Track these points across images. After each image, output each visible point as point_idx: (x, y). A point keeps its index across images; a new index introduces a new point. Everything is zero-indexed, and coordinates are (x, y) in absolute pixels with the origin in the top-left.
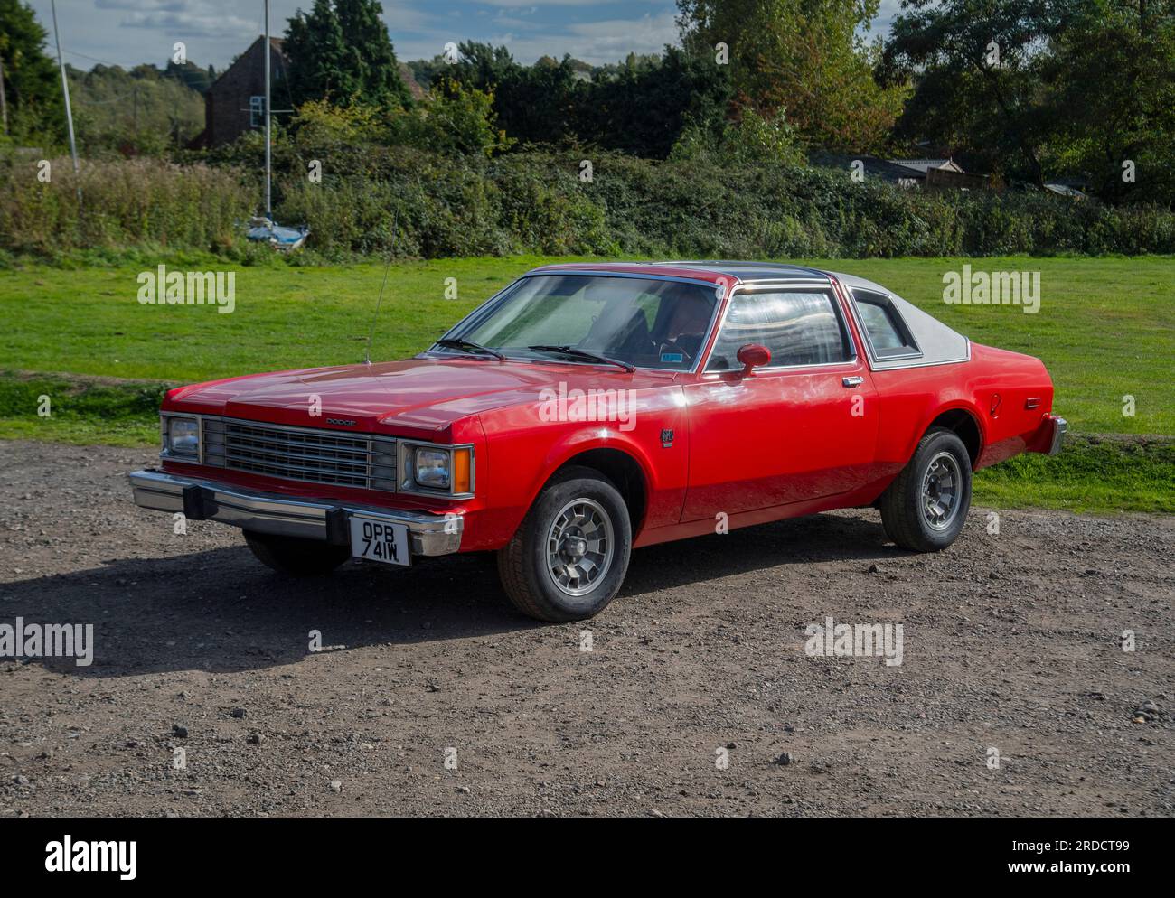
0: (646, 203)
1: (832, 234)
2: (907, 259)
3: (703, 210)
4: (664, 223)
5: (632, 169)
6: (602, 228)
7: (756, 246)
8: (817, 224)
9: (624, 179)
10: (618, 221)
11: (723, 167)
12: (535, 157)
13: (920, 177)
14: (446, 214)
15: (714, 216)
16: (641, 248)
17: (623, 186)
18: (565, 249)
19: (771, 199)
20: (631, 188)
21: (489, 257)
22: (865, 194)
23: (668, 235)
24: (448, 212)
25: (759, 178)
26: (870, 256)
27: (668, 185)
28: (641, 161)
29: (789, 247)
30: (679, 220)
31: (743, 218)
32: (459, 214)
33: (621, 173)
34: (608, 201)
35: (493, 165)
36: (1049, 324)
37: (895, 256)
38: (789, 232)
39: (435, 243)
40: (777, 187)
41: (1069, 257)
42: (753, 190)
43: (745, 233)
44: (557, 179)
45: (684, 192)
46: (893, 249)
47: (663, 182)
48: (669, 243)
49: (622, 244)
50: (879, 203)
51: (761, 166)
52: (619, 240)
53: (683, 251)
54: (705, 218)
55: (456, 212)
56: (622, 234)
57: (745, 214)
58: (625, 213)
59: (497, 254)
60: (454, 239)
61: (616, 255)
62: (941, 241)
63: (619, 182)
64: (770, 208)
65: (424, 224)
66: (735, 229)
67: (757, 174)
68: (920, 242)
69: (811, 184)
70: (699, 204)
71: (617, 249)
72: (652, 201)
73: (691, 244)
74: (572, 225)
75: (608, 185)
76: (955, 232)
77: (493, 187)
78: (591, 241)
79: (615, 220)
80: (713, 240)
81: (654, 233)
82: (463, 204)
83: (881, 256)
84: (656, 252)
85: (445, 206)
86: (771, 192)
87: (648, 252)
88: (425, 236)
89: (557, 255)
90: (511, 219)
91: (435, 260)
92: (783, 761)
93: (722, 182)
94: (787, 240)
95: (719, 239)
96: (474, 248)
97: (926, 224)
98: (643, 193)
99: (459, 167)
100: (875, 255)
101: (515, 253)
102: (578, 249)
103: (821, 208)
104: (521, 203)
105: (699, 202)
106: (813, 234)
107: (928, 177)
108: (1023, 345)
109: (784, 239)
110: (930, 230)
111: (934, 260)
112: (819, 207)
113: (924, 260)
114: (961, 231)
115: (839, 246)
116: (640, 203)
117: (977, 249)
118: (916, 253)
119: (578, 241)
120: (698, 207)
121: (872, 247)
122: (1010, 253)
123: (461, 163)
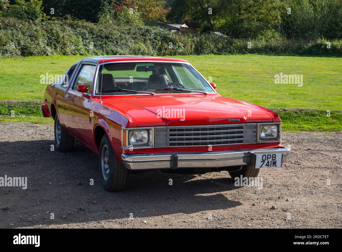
0: (94, 38)
1: (154, 48)
2: (177, 56)
3: (113, 40)
4: (101, 45)
5: (88, 26)
6: (81, 46)
7: (130, 52)
8: (149, 45)
9: (87, 30)
10: (86, 44)
11: (117, 26)
12: (56, 22)
13: (178, 30)
14: (29, 41)
15: (117, 42)
16: (94, 53)
17: (87, 32)
18: (70, 53)
19: (134, 36)
20: (89, 33)
21: (44, 56)
22: (163, 35)
23: (102, 48)
24: (29, 40)
25: (130, 29)
26: (166, 55)
27: (101, 32)
28: (91, 24)
29: (141, 52)
30: (106, 43)
31: (126, 43)
32: (33, 41)
33: (85, 28)
34: (82, 37)
35: (42, 24)
36: (238, 76)
37: (174, 55)
38: (141, 47)
39: (26, 51)
40: (136, 33)
41: (225, 55)
42: (129, 33)
43: (127, 48)
44: (65, 29)
45: (107, 34)
46: (173, 53)
47: (99, 31)
48: (103, 51)
49: (88, 51)
50: (168, 38)
51: (130, 26)
52: (87, 50)
53: (107, 54)
54: (114, 43)
55: (32, 40)
56: (87, 48)
57: (127, 41)
58: (88, 41)
59: (47, 55)
60: (32, 50)
61: (86, 55)
62: (187, 50)
63: (85, 31)
64: (134, 40)
65: (22, 45)
66: (124, 46)
67: (129, 28)
68: (181, 51)
69: (146, 32)
70: (112, 38)
71: (87, 53)
72: (96, 37)
73: (110, 52)
74: (71, 45)
75: (82, 32)
76: (191, 47)
77: (44, 32)
78: (78, 50)
79: (85, 43)
80: (117, 50)
81: (98, 48)
82: (34, 38)
83: (169, 55)
84: (99, 54)
85: (28, 38)
86: (134, 34)
87: (96, 54)
88: (22, 49)
89: (67, 55)
90: (51, 43)
91: (27, 57)
92: (273, 208)
93: (118, 31)
94: (141, 50)
95: (119, 50)
96: (39, 53)
97: (183, 45)
98: (93, 34)
99: (31, 25)
100: (168, 55)
101: (53, 55)
102: (74, 53)
103: (150, 40)
104: (54, 38)
105: (112, 37)
106: (148, 48)
107: (180, 30)
108: (234, 82)
109: (140, 50)
110: (184, 47)
111: (186, 56)
112: (149, 39)
113: (183, 56)
114: (193, 47)
115: (157, 52)
116: (92, 38)
117: (198, 52)
118: (180, 54)
119: (74, 50)
120: (112, 39)
121: (167, 52)
122: (208, 54)
123: (31, 24)
